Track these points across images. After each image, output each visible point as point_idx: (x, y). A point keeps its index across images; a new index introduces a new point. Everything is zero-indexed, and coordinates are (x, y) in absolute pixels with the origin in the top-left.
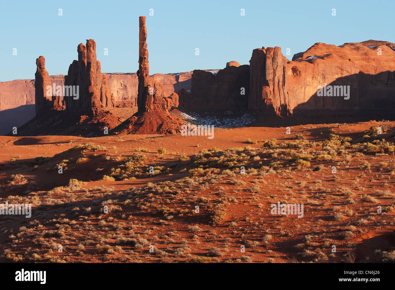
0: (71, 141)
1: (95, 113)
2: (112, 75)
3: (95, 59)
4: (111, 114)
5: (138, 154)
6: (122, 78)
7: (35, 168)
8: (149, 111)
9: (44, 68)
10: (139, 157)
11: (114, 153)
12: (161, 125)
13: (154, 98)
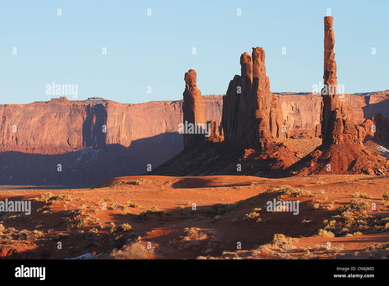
0: (252, 183)
1: (263, 146)
2: (279, 96)
3: (264, 74)
4: (286, 147)
5: (358, 201)
6: (293, 99)
7: (216, 219)
8: (337, 143)
9: (195, 86)
10: (360, 205)
11: (324, 199)
12: (354, 162)
13: (344, 126)
